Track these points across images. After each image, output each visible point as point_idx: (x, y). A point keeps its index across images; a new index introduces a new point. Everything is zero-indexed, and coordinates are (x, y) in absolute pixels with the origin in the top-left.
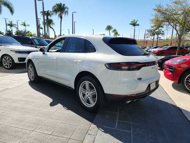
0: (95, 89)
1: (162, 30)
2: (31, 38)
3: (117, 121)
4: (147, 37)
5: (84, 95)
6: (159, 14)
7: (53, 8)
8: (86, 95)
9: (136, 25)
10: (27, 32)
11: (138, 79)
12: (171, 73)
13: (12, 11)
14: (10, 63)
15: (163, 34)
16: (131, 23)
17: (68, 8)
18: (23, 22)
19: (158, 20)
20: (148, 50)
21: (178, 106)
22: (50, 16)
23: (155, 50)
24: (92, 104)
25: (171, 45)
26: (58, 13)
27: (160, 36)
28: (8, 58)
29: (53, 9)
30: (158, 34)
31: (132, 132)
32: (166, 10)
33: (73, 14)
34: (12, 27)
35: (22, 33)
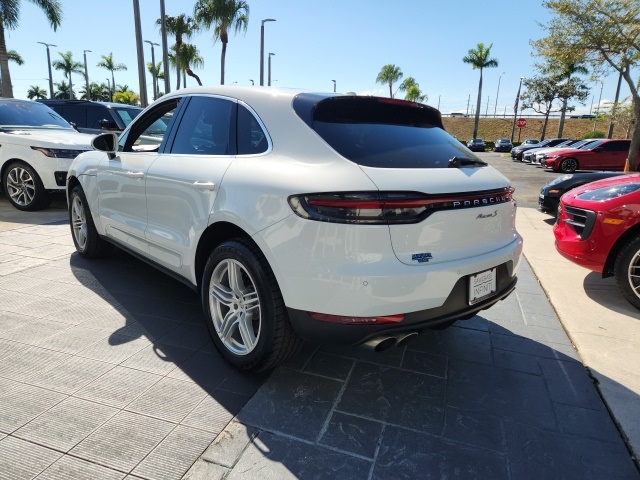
0: (256, 292)
1: (579, 80)
2: (109, 107)
3: (331, 414)
4: (525, 107)
5: (225, 310)
6: (565, 20)
7: (197, 8)
8: (232, 309)
9: (487, 65)
10: (118, 88)
11: (415, 257)
12: (579, 237)
13: (54, 18)
14: (31, 191)
15: (582, 96)
16: (468, 56)
17: (246, 7)
18: (104, 57)
19: (562, 45)
20: (526, 154)
21: (588, 363)
22: (189, 33)
23: (548, 151)
24: (248, 345)
25: (610, 137)
26: (215, 25)
27: (572, 102)
28: (25, 173)
29: (198, 11)
30: (565, 95)
31: (374, 460)
32: (592, 6)
33: (263, 27)
34: (72, 73)
35: (105, 93)
